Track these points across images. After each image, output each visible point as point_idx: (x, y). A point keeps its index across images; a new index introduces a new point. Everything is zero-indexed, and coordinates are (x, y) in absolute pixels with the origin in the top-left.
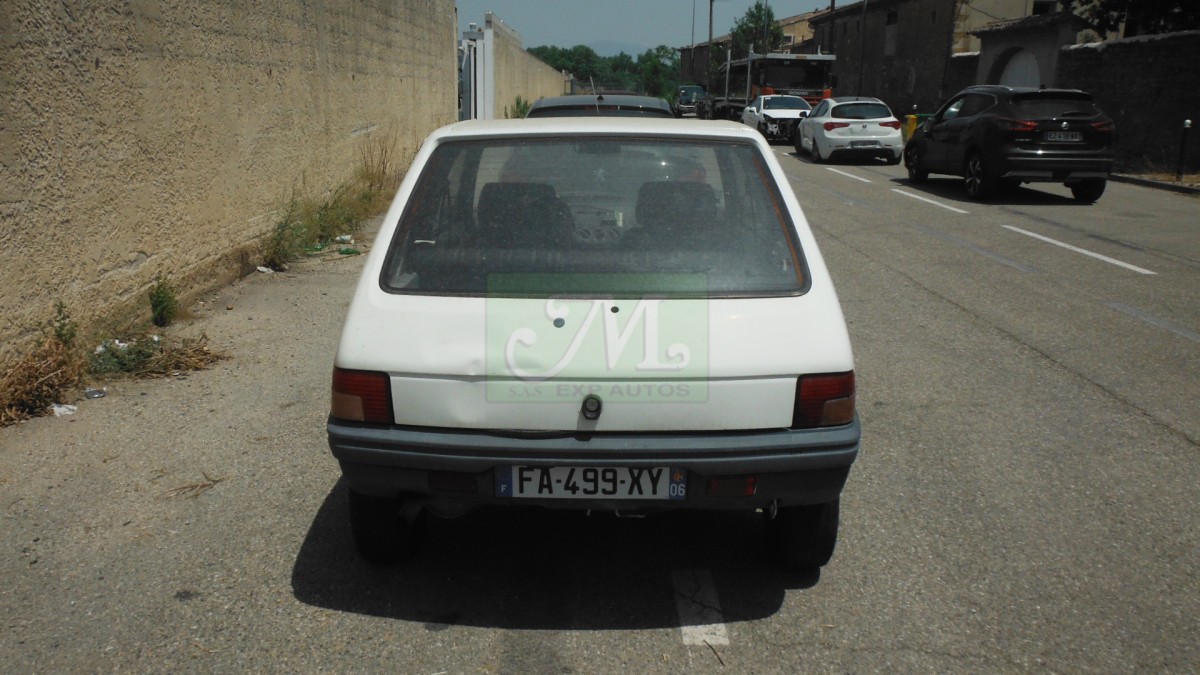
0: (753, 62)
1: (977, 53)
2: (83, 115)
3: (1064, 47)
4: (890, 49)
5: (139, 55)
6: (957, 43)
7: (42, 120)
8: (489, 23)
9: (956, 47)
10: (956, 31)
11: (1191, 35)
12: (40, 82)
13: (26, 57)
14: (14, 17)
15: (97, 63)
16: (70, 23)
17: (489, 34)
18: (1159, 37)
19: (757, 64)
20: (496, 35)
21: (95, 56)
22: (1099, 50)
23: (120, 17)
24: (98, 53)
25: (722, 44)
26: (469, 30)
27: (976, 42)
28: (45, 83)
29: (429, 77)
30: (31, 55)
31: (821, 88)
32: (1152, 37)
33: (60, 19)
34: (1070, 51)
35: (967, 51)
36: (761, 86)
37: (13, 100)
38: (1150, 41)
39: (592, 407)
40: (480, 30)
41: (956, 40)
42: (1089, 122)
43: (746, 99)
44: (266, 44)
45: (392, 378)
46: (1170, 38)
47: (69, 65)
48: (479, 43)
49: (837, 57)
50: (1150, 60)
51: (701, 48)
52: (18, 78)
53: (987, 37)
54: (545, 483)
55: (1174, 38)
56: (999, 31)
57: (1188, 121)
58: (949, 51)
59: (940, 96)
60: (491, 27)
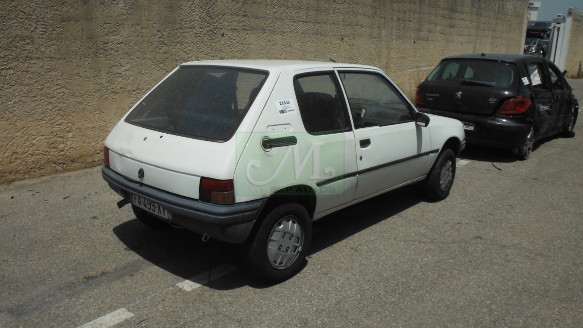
2: (212, 55)
5: (249, 32)
7: (189, 56)
8: (570, 13)
12: (190, 42)
13: (183, 33)
14: (179, 18)
15: (223, 35)
16: (209, 20)
17: (569, 20)
20: (575, 20)
21: (222, 32)
23: (239, 17)
24: (223, 31)
26: (556, 18)
28: (192, 42)
29: (492, 43)
30: (186, 32)
33: (203, 19)
37: (174, 48)
40: (564, 18)
44: (341, 27)
45: (109, 151)
47: (207, 36)
48: (562, 26)
52: (178, 40)
54: (140, 201)
60: (571, 16)
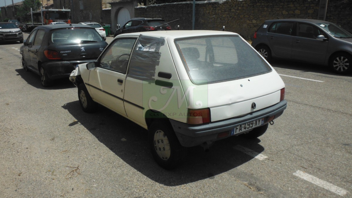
0: (43, 12)
1: (110, 9)
3: (136, 7)
4: (82, 8)
6: (103, 6)
9: (103, 7)
10: (102, 2)
11: (169, 5)
18: (160, 5)
19: (45, 13)
22: (146, 8)
25: (17, 6)
27: (109, 5)
31: (67, 20)
32: (159, 5)
34: (137, 8)
35: (106, 8)
36: (48, 19)
38: (159, 6)
39: (254, 106)
41: (103, 5)
42: (166, 27)
43: (42, 24)
45: (211, 109)
46: (163, 5)
49: (71, 10)
50: (159, 10)
51: (9, 7)
53: (112, 4)
54: (241, 128)
55: (164, 5)
56: (117, 3)
57: (179, 26)
58: (101, 8)
59: (101, 21)
